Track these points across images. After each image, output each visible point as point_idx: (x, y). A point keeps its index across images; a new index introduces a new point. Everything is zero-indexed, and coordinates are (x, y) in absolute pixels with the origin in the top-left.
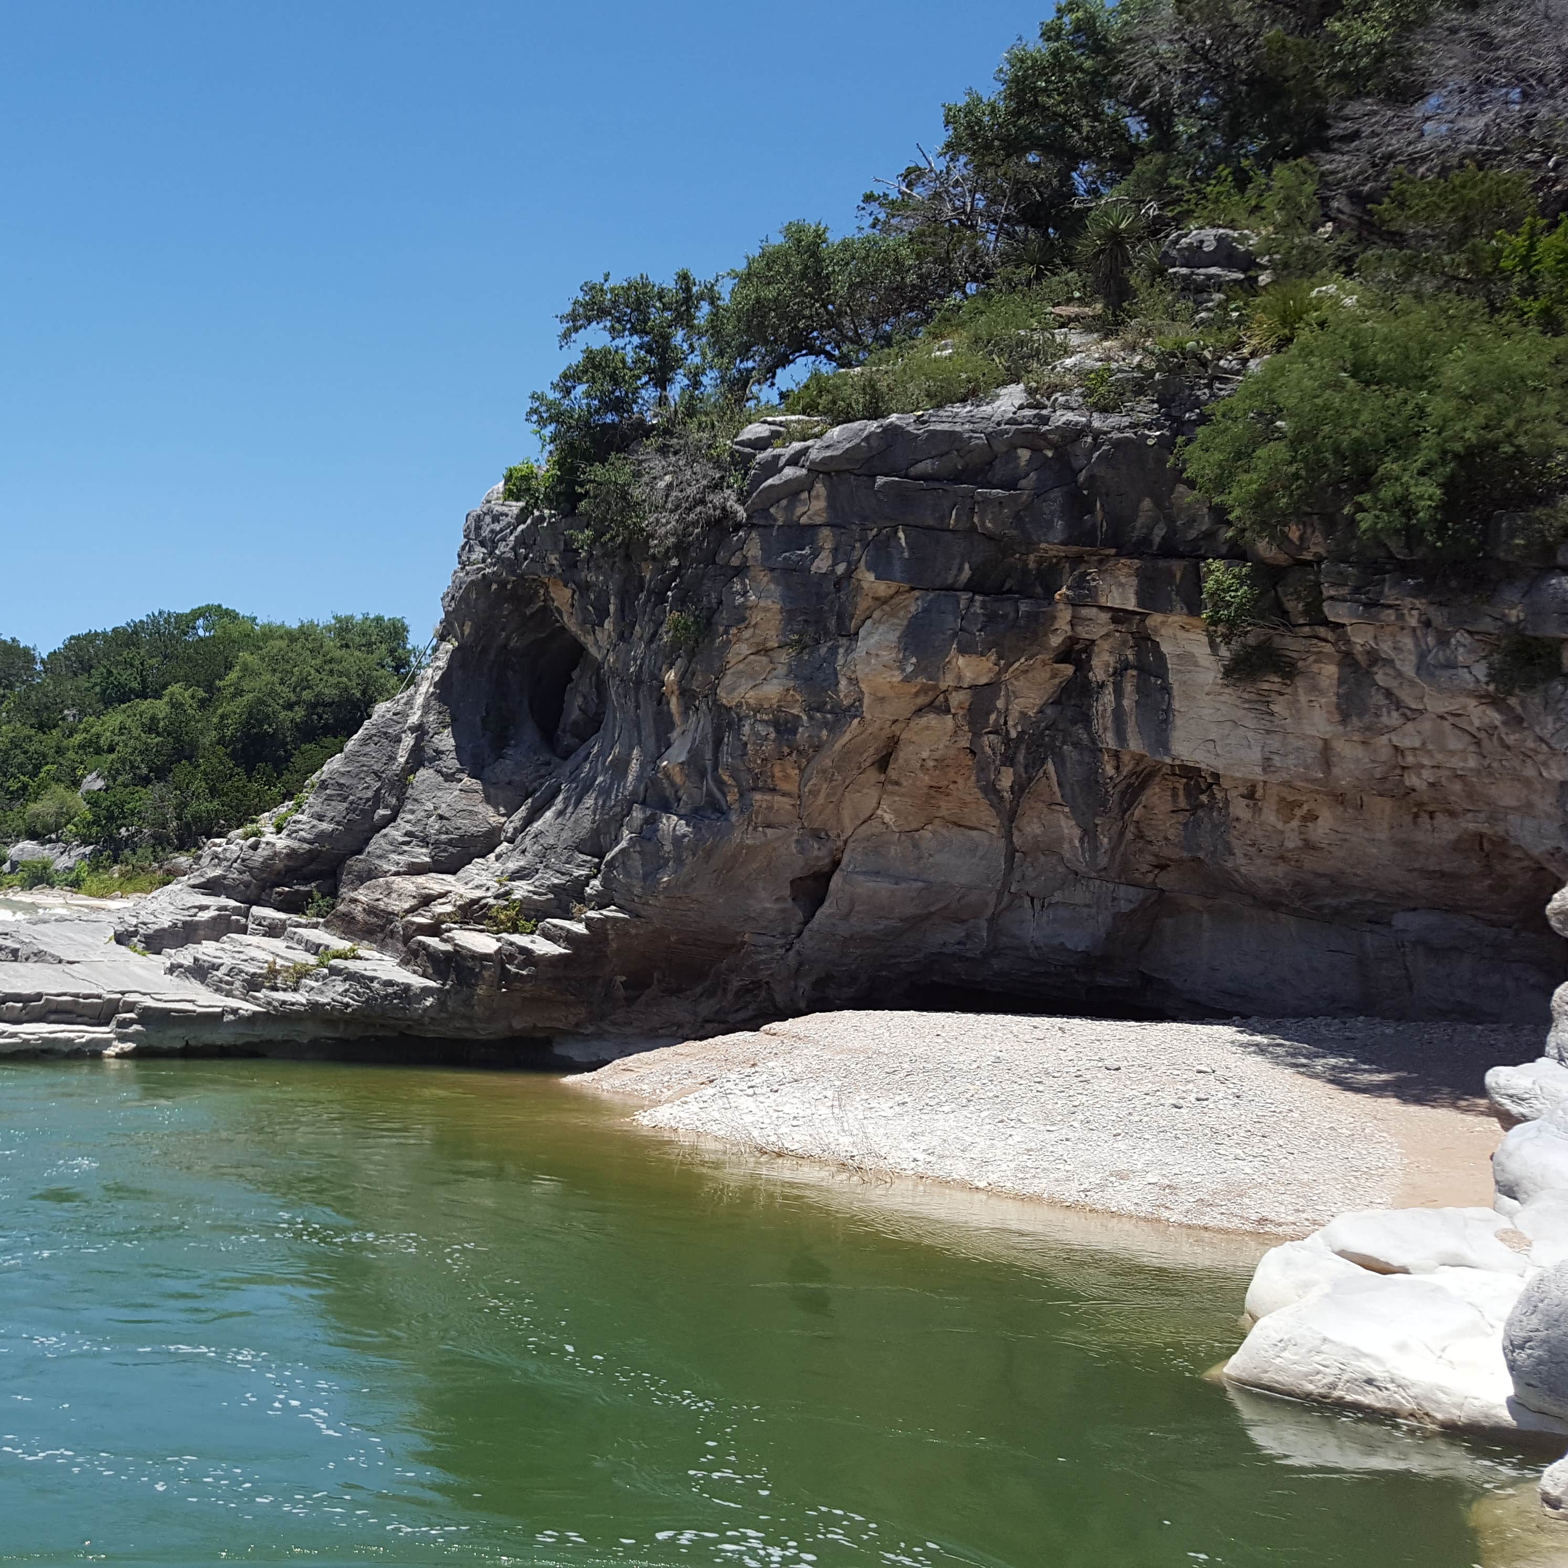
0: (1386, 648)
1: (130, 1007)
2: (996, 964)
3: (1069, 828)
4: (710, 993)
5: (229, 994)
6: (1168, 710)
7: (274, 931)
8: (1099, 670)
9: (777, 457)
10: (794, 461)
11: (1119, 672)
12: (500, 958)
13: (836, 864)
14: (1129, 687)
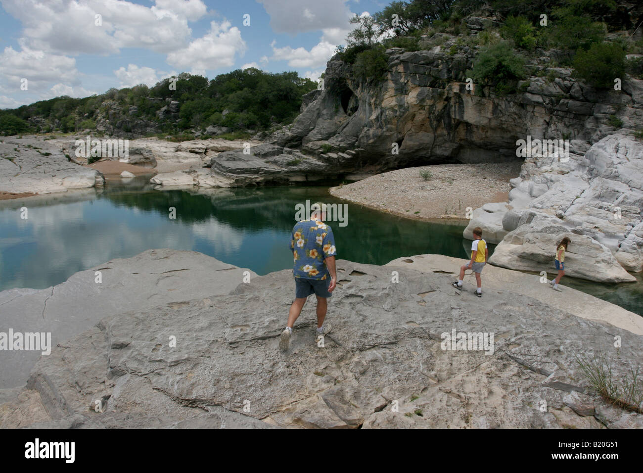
0: (500, 103)
1: (262, 170)
2: (432, 158)
3: (445, 132)
4: (378, 165)
5: (282, 167)
6: (463, 111)
7: (290, 153)
8: (452, 103)
9: (393, 58)
10: (397, 59)
11: (455, 103)
12: (338, 159)
13: (403, 139)
14: (457, 107)
